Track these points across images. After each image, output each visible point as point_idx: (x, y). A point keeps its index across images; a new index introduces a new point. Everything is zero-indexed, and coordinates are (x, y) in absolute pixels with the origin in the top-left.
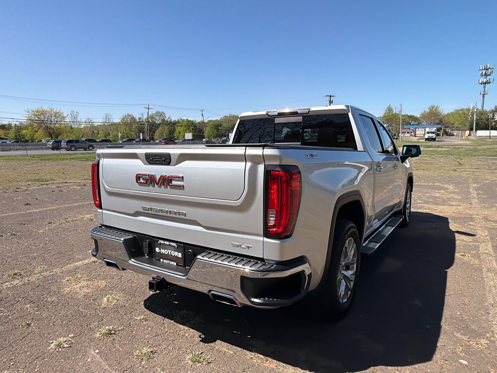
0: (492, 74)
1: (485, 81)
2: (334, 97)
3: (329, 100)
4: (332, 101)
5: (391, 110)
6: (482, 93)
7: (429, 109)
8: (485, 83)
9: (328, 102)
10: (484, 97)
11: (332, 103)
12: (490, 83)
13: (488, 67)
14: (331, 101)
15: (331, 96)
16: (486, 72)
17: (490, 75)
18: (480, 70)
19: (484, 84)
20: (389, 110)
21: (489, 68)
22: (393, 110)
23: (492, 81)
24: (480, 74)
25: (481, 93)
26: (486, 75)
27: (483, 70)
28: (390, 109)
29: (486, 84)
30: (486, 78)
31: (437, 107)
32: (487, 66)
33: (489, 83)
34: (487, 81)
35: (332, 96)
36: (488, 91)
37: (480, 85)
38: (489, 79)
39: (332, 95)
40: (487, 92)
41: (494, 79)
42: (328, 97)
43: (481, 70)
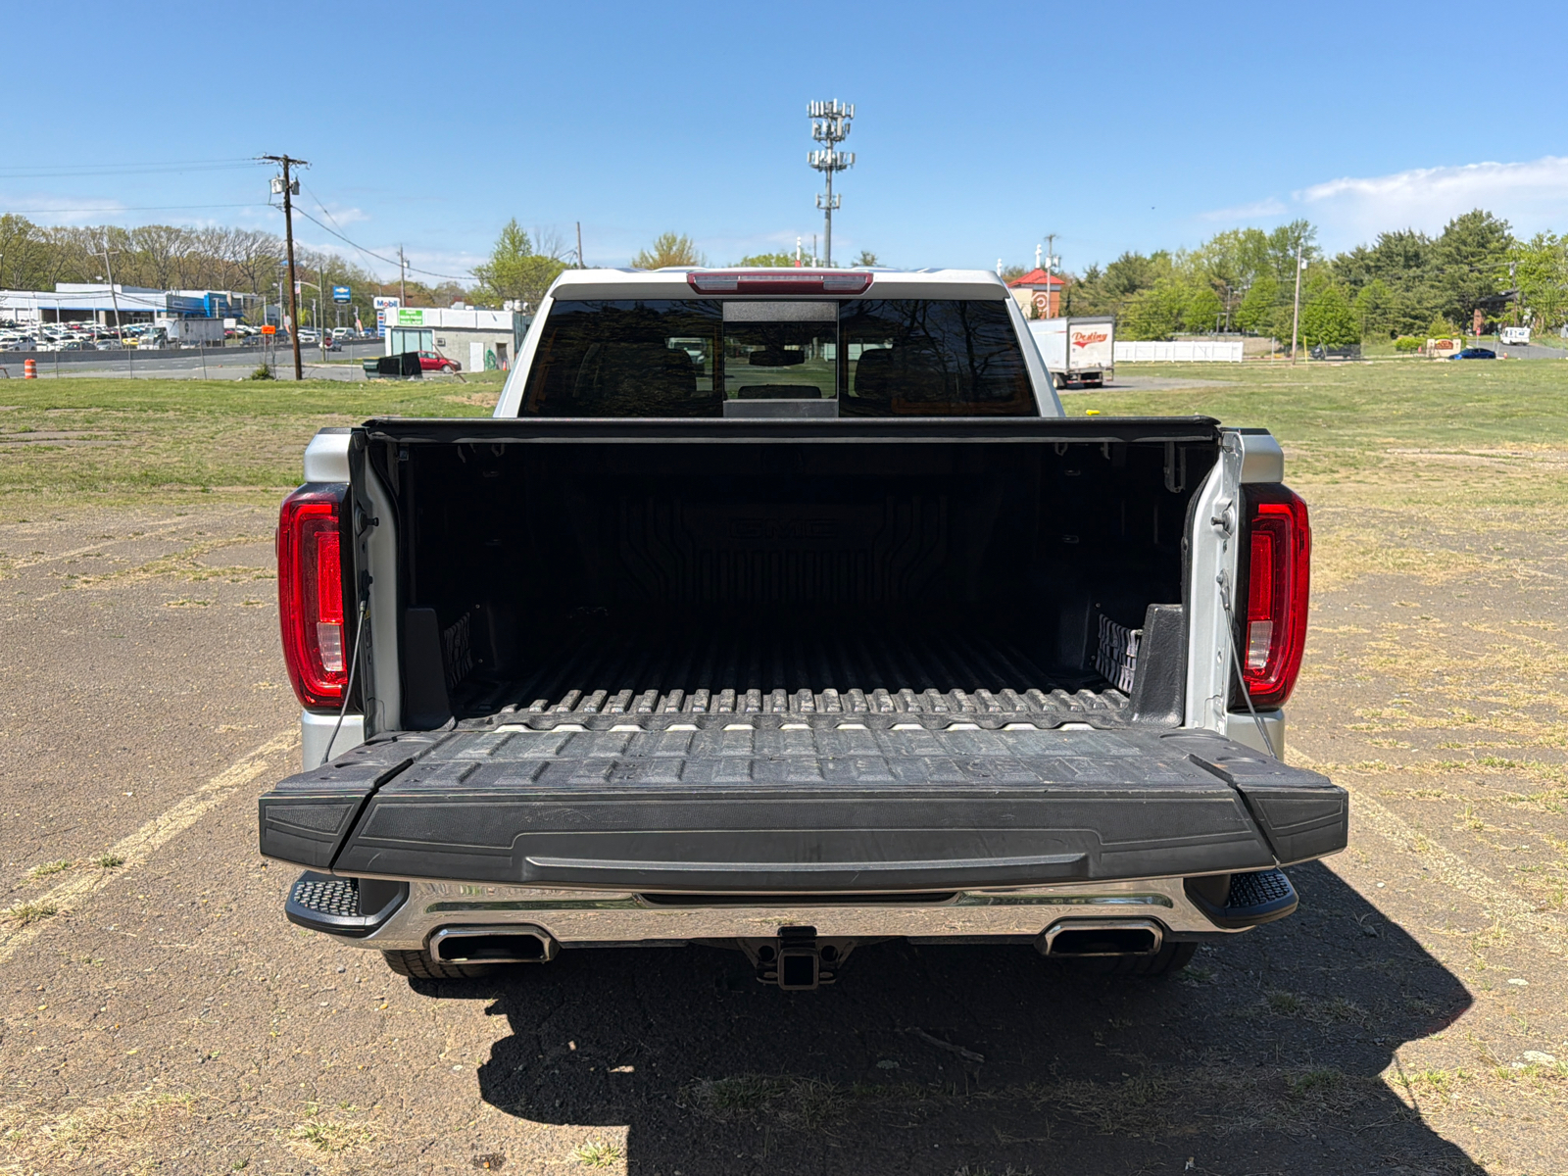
0: (848, 137)
1: (829, 162)
2: (303, 166)
3: (282, 178)
4: (297, 184)
5: (521, 242)
6: (824, 204)
7: (657, 248)
8: (831, 168)
9: (279, 188)
10: (828, 216)
11: (296, 192)
12: (845, 167)
13: (835, 111)
14: (291, 182)
15: (287, 161)
16: (829, 127)
17: (841, 139)
18: (811, 117)
19: (826, 169)
20: (513, 243)
21: (839, 113)
22: (528, 241)
23: (850, 161)
24: (813, 133)
25: (819, 204)
26: (832, 138)
27: (820, 116)
28: (516, 240)
29: (834, 172)
30: (831, 148)
31: (684, 242)
32: (832, 103)
33: (841, 168)
34: (836, 160)
35: (293, 161)
36: (840, 196)
37: (817, 170)
38: (842, 154)
39: (291, 158)
40: (837, 200)
41: (854, 155)
42: (276, 162)
43: (815, 116)
